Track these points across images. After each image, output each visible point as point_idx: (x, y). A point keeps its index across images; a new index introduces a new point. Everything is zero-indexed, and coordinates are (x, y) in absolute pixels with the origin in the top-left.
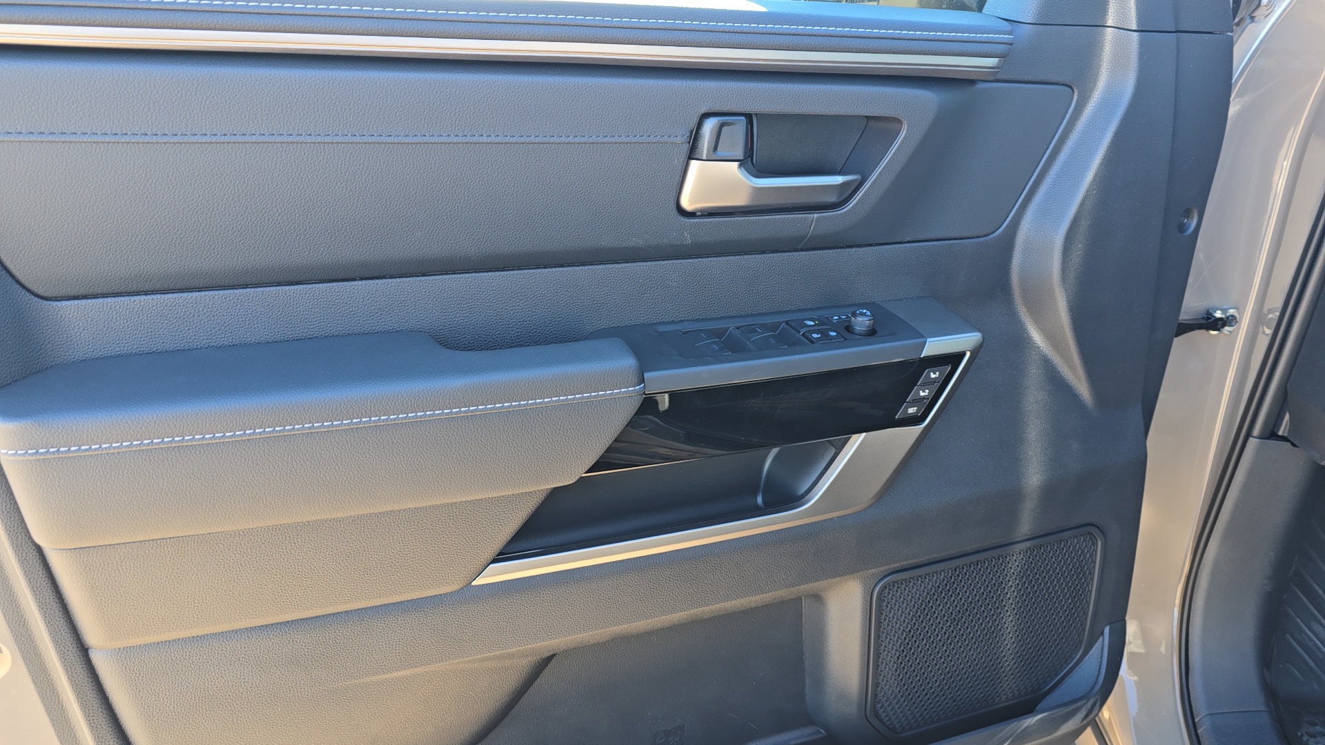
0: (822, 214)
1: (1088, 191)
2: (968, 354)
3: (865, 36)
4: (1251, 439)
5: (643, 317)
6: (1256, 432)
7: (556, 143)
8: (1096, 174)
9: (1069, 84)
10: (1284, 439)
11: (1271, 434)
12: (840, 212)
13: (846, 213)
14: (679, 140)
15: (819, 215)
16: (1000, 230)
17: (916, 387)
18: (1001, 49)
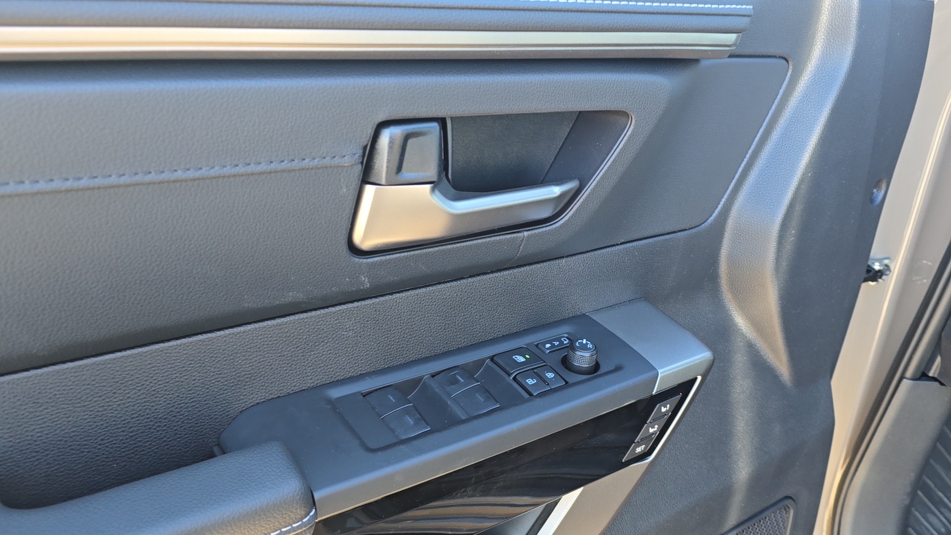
0: (533, 232)
1: (804, 174)
2: (699, 378)
3: (594, 9)
4: (905, 381)
5: (311, 379)
6: (909, 374)
7: (154, 183)
8: (812, 156)
9: (785, 56)
10: (934, 379)
11: (922, 376)
12: (554, 226)
13: (561, 226)
14: (347, 161)
15: (530, 233)
16: (712, 218)
17: (646, 425)
18: (743, 22)
